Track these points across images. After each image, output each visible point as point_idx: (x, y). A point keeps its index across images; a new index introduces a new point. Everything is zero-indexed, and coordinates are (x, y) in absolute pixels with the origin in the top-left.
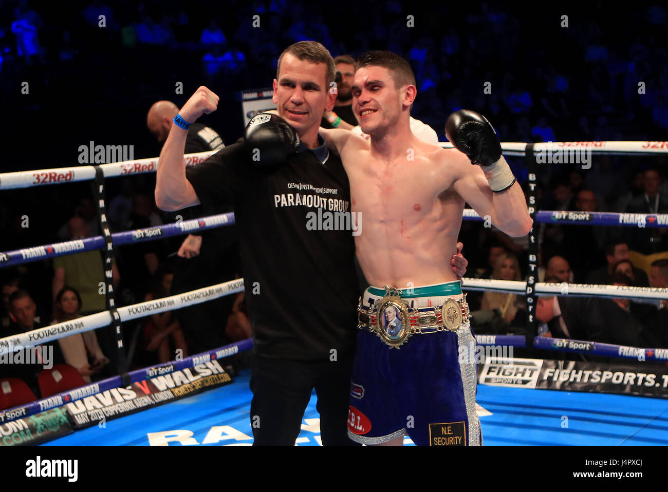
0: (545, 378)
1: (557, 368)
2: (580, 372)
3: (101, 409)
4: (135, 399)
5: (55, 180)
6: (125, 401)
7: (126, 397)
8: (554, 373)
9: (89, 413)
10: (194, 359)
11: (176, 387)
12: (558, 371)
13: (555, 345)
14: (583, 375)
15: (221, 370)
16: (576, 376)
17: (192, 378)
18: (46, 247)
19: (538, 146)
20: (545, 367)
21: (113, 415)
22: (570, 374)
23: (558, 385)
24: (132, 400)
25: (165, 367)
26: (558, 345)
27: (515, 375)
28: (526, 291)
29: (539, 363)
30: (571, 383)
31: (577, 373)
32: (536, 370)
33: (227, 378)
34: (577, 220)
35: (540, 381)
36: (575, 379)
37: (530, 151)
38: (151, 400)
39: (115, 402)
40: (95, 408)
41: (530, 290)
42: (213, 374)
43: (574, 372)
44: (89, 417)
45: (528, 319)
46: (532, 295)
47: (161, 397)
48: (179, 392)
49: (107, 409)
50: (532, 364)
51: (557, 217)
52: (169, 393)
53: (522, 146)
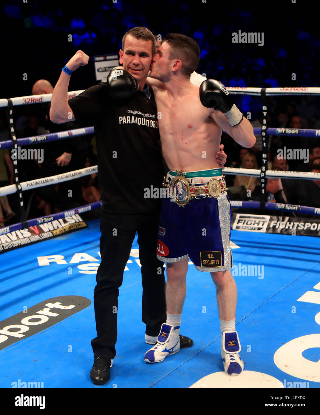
0: (271, 226)
1: (278, 221)
2: (292, 223)
3: (10, 242)
4: (30, 236)
6: (25, 238)
7: (25, 236)
8: (276, 224)
9: (3, 245)
10: (65, 214)
11: (54, 230)
12: (279, 222)
13: (278, 207)
14: (294, 225)
15: (81, 220)
16: (290, 225)
17: (64, 225)
19: (269, 90)
20: (271, 220)
21: (17, 246)
22: (286, 224)
23: (279, 231)
24: (29, 237)
25: (48, 218)
26: (279, 207)
27: (254, 225)
28: (260, 175)
29: (268, 217)
30: (286, 230)
31: (290, 224)
32: (266, 222)
33: (84, 224)
34: (291, 134)
35: (268, 228)
36: (289, 227)
37: (263, 92)
38: (39, 238)
39: (18, 238)
40: (7, 242)
41: (263, 175)
42: (76, 222)
43: (288, 223)
44: (3, 247)
46: (264, 178)
47: (45, 236)
48: (56, 233)
49: (13, 242)
50: (264, 218)
51: (279, 132)
52: (50, 233)
53: (258, 90)
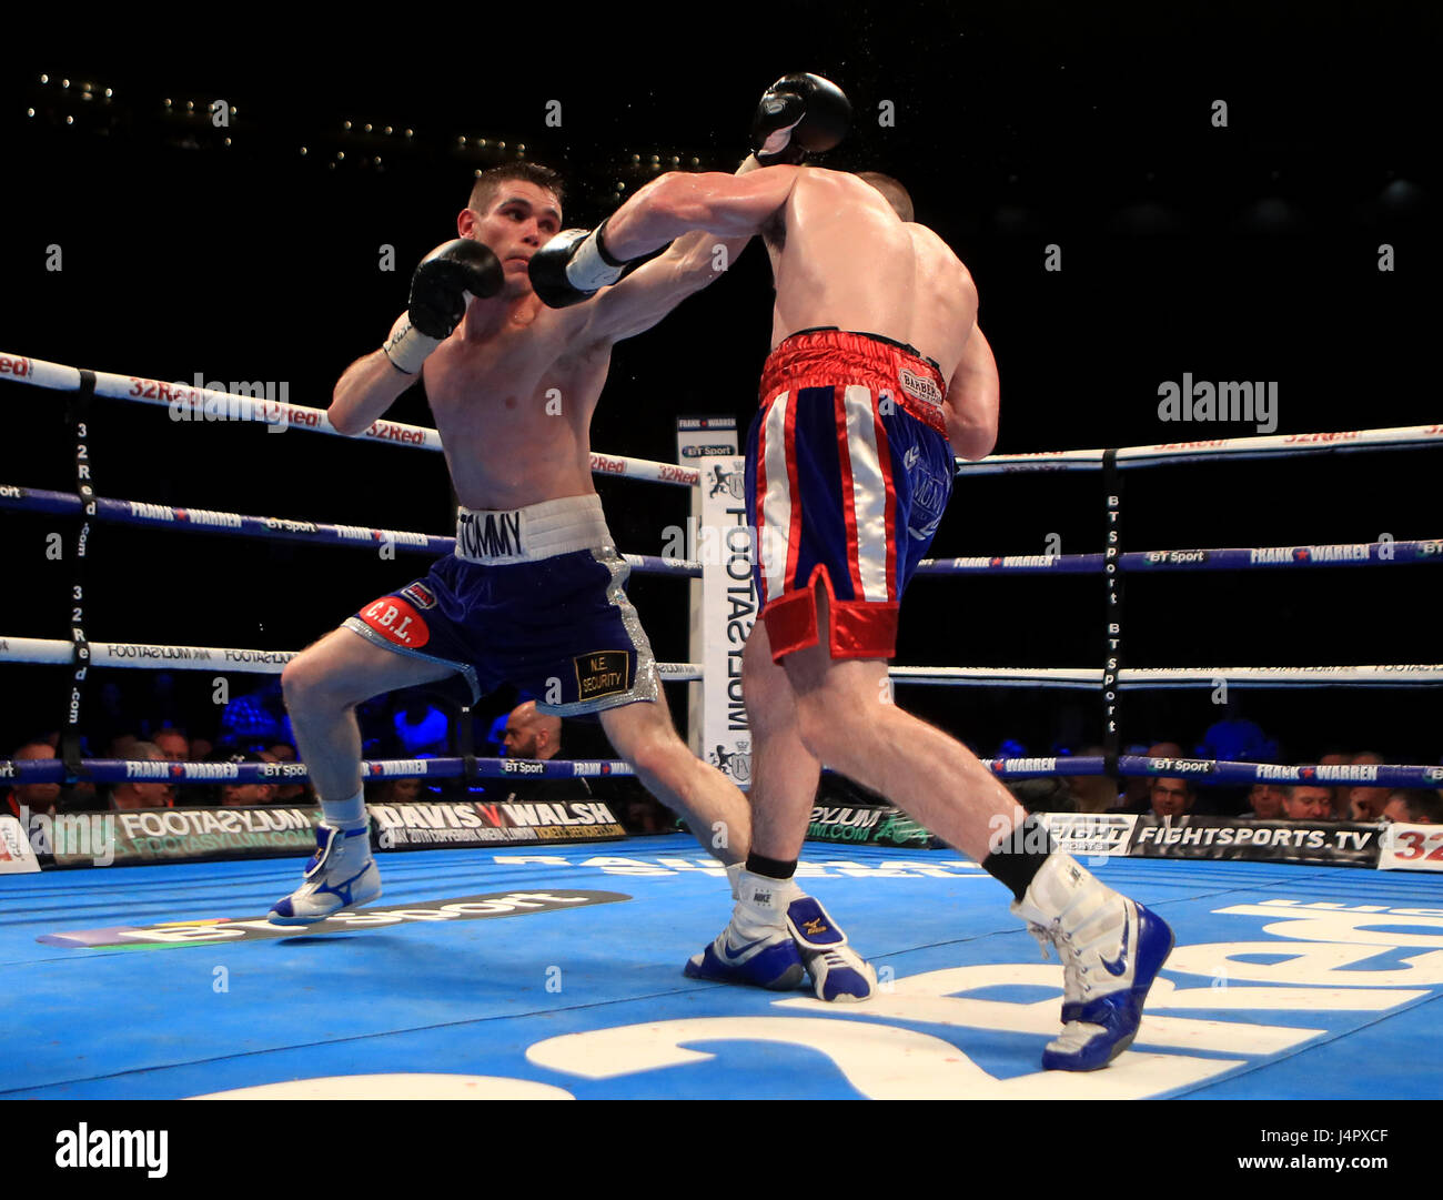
0: (1142, 839)
1: (1160, 825)
2: (1200, 831)
3: (427, 829)
4: (479, 828)
5: (397, 438)
6: (464, 827)
7: (466, 823)
8: (1155, 833)
9: (409, 831)
10: (576, 765)
11: (541, 826)
12: (1162, 830)
14: (1204, 836)
15: (611, 820)
16: (1193, 836)
17: (566, 821)
18: (373, 531)
19: (1122, 452)
20: (1140, 825)
21: (444, 843)
22: (1182, 833)
23: (1163, 851)
24: (475, 829)
27: (1092, 837)
28: (1102, 682)
30: (1185, 846)
31: (1193, 832)
32: (1127, 830)
33: (619, 830)
34: (1184, 563)
35: (1133, 843)
36: (1191, 840)
37: (1109, 460)
38: (502, 835)
39: (448, 826)
40: (418, 827)
41: (1109, 679)
42: (596, 823)
43: (1189, 830)
44: (408, 836)
45: (1108, 728)
46: (1112, 687)
47: (518, 834)
48: (546, 833)
49: (435, 832)
51: (1152, 559)
52: (530, 831)
53: (1098, 454)
